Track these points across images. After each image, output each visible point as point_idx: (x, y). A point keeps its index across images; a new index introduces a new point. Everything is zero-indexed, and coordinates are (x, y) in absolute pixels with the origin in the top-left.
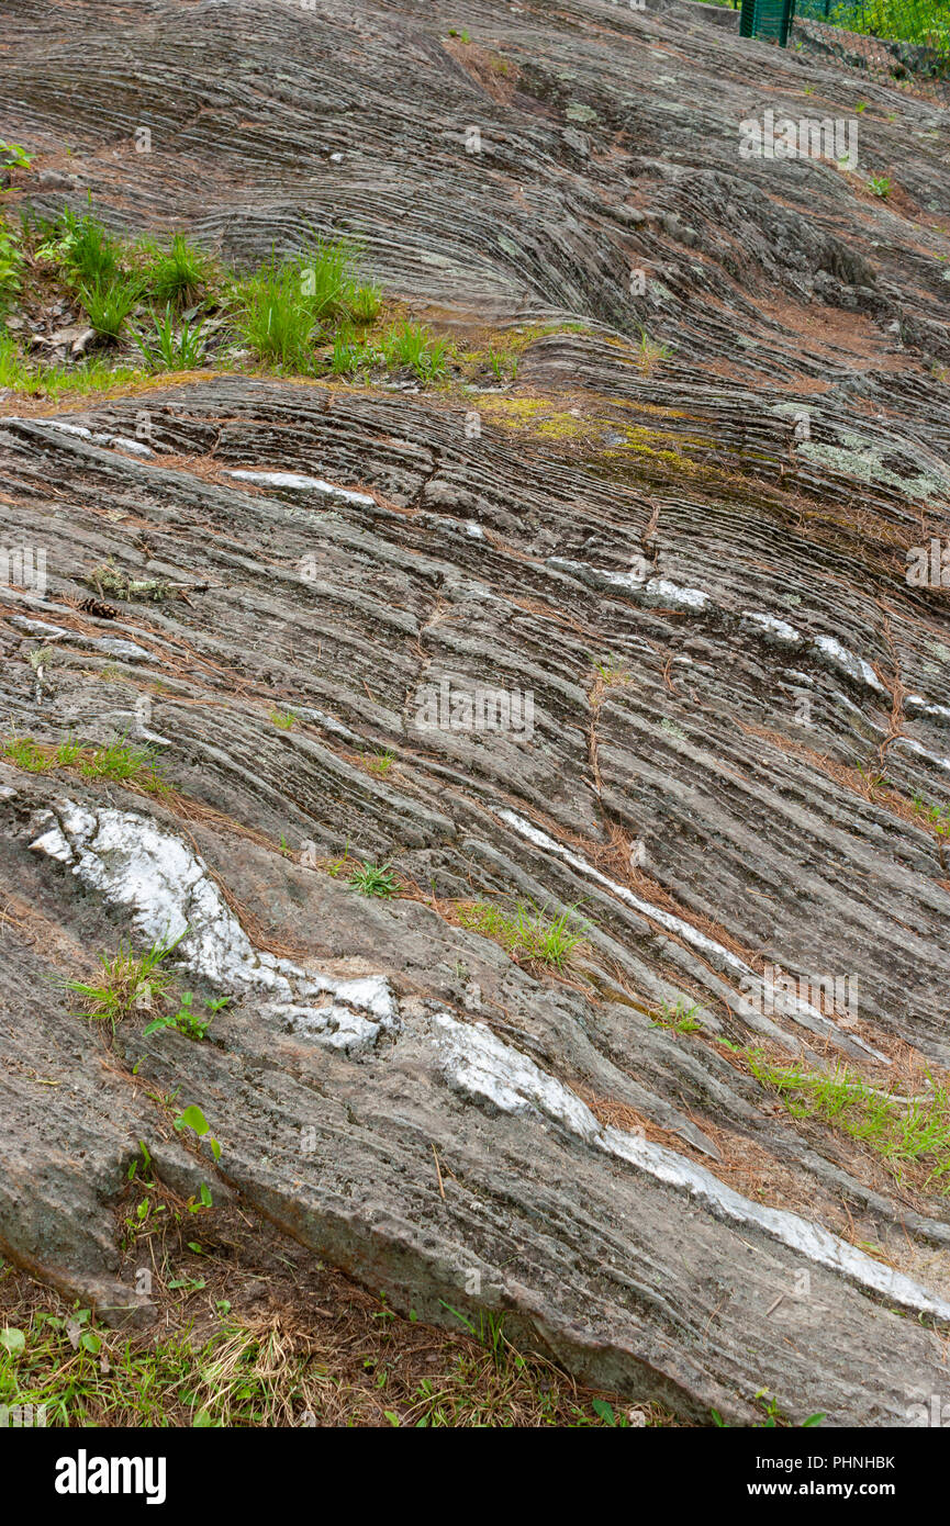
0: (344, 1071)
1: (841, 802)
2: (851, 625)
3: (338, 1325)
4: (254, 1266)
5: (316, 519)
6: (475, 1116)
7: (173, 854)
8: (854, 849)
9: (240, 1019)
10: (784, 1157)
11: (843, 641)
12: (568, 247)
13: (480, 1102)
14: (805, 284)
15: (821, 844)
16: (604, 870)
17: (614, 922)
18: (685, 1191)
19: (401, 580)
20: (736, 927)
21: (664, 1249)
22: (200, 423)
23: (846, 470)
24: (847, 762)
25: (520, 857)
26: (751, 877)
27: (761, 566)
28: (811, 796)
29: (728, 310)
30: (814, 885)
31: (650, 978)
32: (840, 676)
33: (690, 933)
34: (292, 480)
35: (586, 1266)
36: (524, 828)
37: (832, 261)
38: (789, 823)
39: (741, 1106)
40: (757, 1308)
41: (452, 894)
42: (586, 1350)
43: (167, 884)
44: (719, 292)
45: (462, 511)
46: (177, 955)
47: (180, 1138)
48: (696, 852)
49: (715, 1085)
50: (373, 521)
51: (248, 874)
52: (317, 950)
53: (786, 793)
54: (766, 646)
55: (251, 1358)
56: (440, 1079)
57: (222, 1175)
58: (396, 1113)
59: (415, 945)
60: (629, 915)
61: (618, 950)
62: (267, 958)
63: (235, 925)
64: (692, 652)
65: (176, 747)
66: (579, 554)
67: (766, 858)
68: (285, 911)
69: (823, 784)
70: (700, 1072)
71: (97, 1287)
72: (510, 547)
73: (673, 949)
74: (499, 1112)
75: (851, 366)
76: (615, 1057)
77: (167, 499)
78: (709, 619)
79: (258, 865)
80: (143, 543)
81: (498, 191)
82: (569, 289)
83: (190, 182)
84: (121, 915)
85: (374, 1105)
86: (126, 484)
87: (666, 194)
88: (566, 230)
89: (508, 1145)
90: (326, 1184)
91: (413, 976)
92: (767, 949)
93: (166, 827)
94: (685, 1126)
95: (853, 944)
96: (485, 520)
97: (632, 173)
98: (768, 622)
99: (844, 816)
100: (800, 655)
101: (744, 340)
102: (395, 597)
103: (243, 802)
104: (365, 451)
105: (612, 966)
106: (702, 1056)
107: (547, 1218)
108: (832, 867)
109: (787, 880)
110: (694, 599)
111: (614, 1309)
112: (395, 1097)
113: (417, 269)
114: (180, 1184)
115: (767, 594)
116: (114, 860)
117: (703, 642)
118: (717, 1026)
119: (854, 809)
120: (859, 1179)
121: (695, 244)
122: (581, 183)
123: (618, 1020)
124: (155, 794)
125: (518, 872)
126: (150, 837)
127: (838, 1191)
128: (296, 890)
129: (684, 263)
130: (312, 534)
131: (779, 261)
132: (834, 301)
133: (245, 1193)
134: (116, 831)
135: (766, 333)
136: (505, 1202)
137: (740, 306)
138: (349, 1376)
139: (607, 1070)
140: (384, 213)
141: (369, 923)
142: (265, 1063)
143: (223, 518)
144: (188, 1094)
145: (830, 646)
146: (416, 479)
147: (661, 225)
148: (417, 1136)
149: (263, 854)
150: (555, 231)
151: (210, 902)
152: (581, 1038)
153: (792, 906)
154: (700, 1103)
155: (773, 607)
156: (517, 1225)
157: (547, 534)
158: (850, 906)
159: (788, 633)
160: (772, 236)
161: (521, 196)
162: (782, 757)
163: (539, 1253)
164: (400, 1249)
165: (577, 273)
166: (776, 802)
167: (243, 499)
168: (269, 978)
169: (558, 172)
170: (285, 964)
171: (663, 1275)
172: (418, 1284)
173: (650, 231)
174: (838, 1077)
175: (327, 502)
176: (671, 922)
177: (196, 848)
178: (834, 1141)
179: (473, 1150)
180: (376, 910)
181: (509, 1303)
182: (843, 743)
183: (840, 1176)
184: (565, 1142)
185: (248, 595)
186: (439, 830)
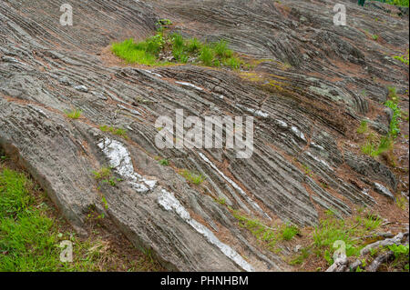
0: (138, 196)
1: (283, 163)
2: (302, 125)
3: (121, 246)
4: (110, 232)
5: (188, 92)
6: (160, 210)
7: (123, 151)
8: (282, 173)
9: (123, 184)
10: (234, 235)
11: (299, 128)
12: (284, 45)
13: (162, 207)
14: (345, 57)
15: (274, 171)
16: (219, 169)
17: (216, 179)
18: (202, 235)
19: (200, 105)
20: (247, 185)
21: (191, 245)
22: (175, 72)
23: (319, 93)
24: (290, 154)
25: (200, 163)
26: (255, 175)
27: (286, 110)
28: (276, 160)
29: (323, 62)
30: (269, 179)
31: (220, 192)
32: (295, 135)
33: (234, 185)
34: (187, 84)
35: (171, 245)
36: (203, 157)
37: (354, 53)
38: (268, 165)
39: (229, 222)
40: (208, 263)
41: (181, 167)
42: (165, 261)
43: (119, 155)
44: (322, 58)
45: (221, 93)
46: (115, 169)
47: (102, 204)
48: (243, 168)
49: (224, 216)
50: (200, 93)
51: (139, 157)
52: (147, 174)
53: (270, 159)
54: (279, 127)
55: (100, 248)
56: (156, 201)
57: (108, 212)
58: (144, 206)
59: (166, 175)
60: (221, 178)
61: (215, 185)
62: (136, 174)
63: (132, 167)
64: (261, 126)
65: (134, 131)
66: (243, 104)
67: (259, 171)
68: (144, 165)
69: (280, 158)
70: (221, 212)
71: (78, 229)
72: (229, 101)
73: (228, 187)
74: (165, 210)
75: (350, 76)
76: (202, 206)
77: (160, 86)
78: (267, 120)
79: (141, 156)
80: (151, 94)
81: (272, 33)
82: (283, 54)
83: (206, 29)
84: (108, 160)
85: (141, 204)
86: (153, 82)
87: (314, 35)
88: (285, 42)
89: (165, 217)
90: (125, 217)
91: (163, 182)
92: (252, 191)
93: (125, 145)
94: (212, 224)
95: (274, 193)
96: (225, 95)
97: (308, 31)
98: (280, 122)
99: (283, 165)
100: (286, 130)
101: (324, 68)
102: (197, 108)
103: (143, 143)
104: (205, 79)
105: (211, 188)
106: (223, 210)
107: (167, 233)
108: (275, 175)
109: (263, 177)
110: (265, 115)
111: (174, 255)
112: (145, 203)
113: (244, 47)
114: (99, 212)
115: (284, 116)
116: (111, 149)
117: (264, 125)
118: (231, 204)
119: (286, 165)
120: (250, 243)
121: (318, 47)
122: (294, 33)
123: (207, 199)
124: (126, 139)
125: (198, 165)
126: (120, 146)
127: (243, 244)
128: (147, 162)
129: (314, 50)
130: (186, 94)
131: (340, 52)
132: (352, 62)
133: (111, 217)
134: (114, 144)
135: (331, 67)
136: (159, 228)
137: (327, 61)
138: (120, 257)
139: (199, 208)
140: (243, 36)
141: (159, 170)
142: (124, 193)
143: (169, 90)
144: (107, 196)
145: (294, 129)
146: (213, 86)
147: (311, 42)
148: (146, 211)
149: (143, 153)
150: (281, 41)
151: (128, 160)
152: (195, 200)
153: (262, 183)
154: (219, 219)
155: (284, 119)
156: (159, 233)
157: (238, 100)
158: (277, 185)
159: (285, 125)
160: (339, 46)
161: (277, 34)
162: (273, 151)
163: (162, 239)
164: (133, 233)
165: (285, 51)
166: (267, 160)
167: (175, 87)
168: (133, 177)
169: (288, 30)
170: (139, 175)
171: (188, 250)
172: (137, 241)
173: (308, 44)
174: (256, 220)
175: (192, 89)
176: (231, 181)
177: (129, 150)
178: (248, 233)
179: (157, 216)
180: (162, 168)
181: (152, 248)
182: (290, 150)
183: (245, 241)
184: (178, 219)
185: (167, 105)
186: (183, 154)
